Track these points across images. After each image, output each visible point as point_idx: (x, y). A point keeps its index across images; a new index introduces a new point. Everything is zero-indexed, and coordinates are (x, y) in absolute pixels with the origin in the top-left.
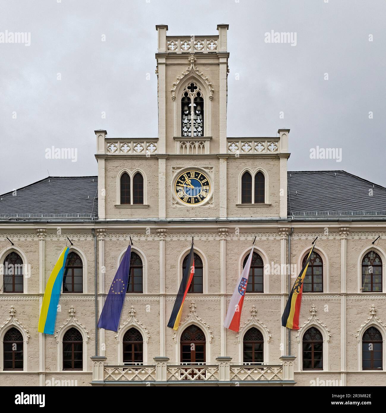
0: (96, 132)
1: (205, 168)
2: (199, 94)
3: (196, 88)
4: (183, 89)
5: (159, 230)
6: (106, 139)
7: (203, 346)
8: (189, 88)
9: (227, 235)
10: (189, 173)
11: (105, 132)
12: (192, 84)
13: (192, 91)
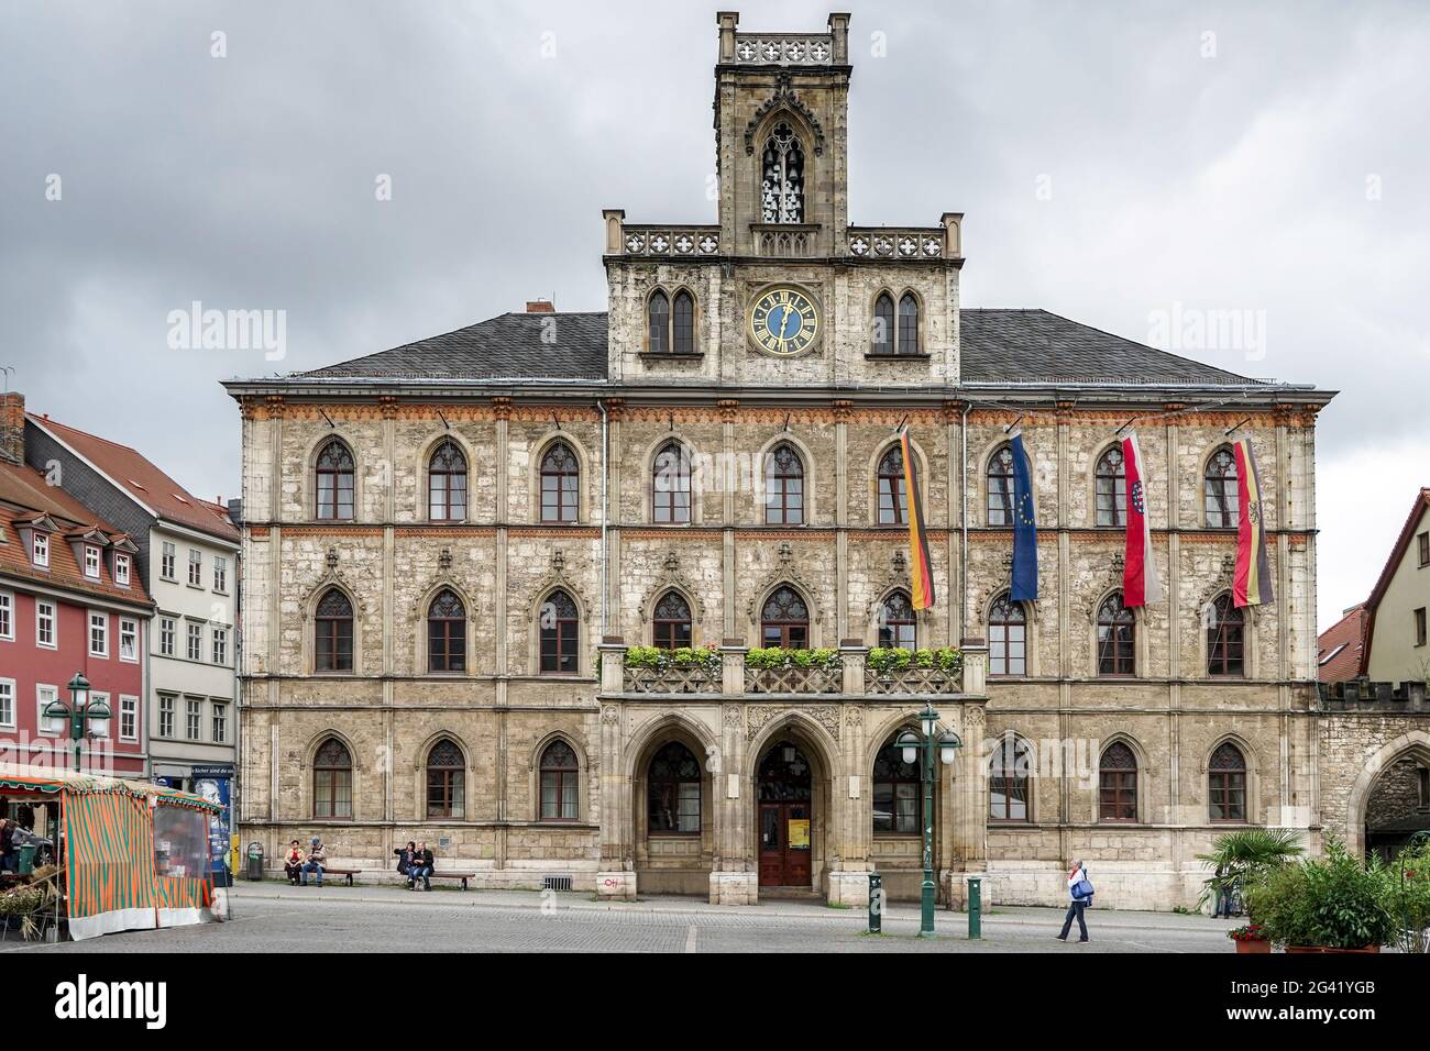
0: (605, 212)
1: (807, 284)
2: (795, 144)
3: (790, 133)
4: (767, 134)
5: (723, 402)
6: (623, 226)
7: (804, 629)
8: (777, 132)
9: (849, 414)
10: (778, 294)
11: (622, 213)
12: (783, 126)
13: (784, 138)
